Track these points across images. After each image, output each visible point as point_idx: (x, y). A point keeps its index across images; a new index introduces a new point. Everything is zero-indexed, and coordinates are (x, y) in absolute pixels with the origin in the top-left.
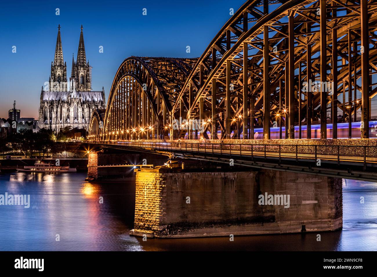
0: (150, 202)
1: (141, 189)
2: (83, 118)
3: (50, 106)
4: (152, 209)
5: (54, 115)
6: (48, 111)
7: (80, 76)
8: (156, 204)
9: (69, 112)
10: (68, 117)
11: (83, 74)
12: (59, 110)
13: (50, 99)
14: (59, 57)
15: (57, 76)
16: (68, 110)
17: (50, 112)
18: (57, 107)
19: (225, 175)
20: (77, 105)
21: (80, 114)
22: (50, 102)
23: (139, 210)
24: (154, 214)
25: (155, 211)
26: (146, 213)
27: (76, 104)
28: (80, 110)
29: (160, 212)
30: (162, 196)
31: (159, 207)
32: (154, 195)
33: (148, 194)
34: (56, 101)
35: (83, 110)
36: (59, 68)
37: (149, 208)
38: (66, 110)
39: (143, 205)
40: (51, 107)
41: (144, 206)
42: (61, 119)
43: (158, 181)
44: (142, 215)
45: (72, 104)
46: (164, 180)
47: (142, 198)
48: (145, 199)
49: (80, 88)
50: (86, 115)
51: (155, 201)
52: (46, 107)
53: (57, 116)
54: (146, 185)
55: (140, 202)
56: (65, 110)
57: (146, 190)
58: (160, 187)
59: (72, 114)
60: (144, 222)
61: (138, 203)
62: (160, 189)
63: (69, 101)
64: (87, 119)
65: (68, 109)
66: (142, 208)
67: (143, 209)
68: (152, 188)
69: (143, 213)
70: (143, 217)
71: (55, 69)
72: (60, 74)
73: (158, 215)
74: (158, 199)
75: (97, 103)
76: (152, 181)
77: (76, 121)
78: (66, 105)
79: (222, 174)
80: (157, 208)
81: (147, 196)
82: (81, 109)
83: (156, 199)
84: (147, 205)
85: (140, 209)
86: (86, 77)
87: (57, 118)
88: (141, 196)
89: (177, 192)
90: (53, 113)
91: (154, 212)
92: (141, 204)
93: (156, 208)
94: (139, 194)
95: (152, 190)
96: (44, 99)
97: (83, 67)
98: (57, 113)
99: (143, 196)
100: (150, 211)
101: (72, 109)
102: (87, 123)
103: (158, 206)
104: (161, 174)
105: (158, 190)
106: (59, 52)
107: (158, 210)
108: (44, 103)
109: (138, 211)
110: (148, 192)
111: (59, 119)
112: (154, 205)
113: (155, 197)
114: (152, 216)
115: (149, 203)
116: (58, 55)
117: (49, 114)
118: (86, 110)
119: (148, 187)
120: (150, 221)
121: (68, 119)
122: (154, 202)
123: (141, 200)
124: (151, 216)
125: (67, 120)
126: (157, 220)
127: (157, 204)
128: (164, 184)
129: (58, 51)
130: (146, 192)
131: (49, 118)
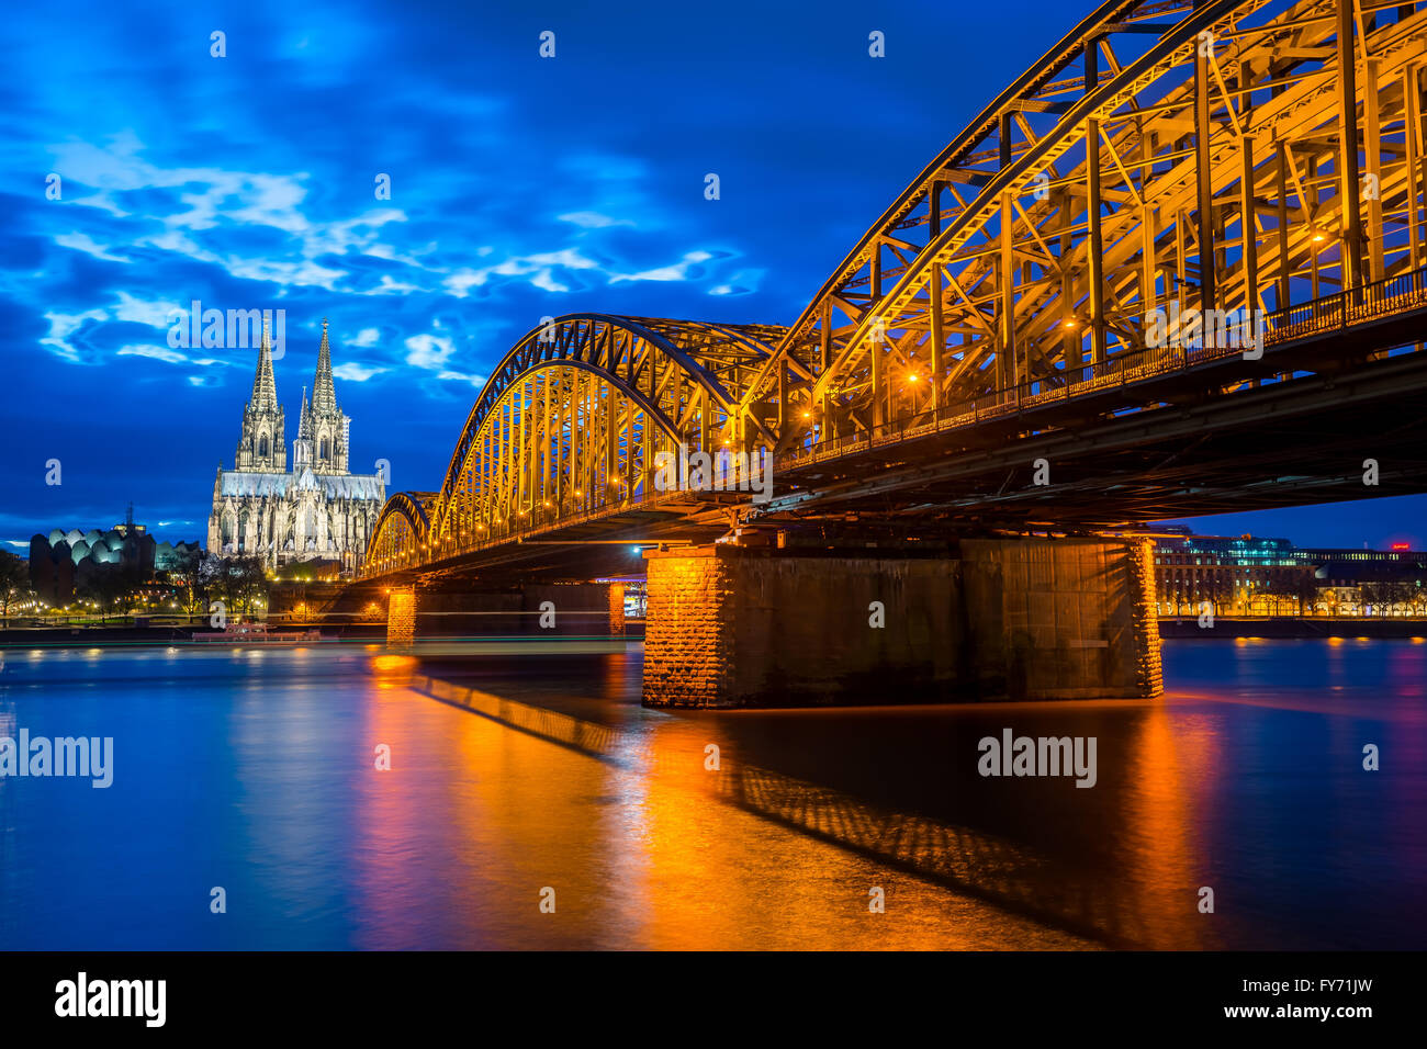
0: (689, 637)
1: (661, 605)
2: (330, 538)
3: (240, 509)
4: (696, 656)
5: (251, 531)
6: (236, 520)
7: (319, 440)
8: (708, 641)
9: (294, 522)
10: (291, 535)
11: (328, 435)
12: (266, 517)
13: (241, 494)
14: (265, 390)
15: (259, 437)
16: (292, 519)
17: (242, 524)
18: (261, 513)
19: (879, 566)
20: (313, 506)
21: (322, 529)
22: (242, 499)
23: (655, 662)
24: (701, 669)
25: (703, 662)
26: (678, 670)
27: (311, 503)
28: (323, 517)
29: (718, 662)
30: (723, 621)
31: (715, 650)
32: (700, 617)
33: (683, 617)
34: (257, 496)
35: (330, 518)
36: (264, 418)
37: (687, 655)
38: (286, 518)
39: (667, 647)
40: (243, 510)
41: (671, 650)
42: (270, 540)
43: (711, 580)
44: (664, 676)
45: (302, 504)
46: (727, 577)
47: (666, 629)
48: (675, 629)
49: (320, 468)
50: (339, 530)
51: (704, 635)
52: (229, 513)
53: (259, 534)
54: (677, 593)
55: (660, 640)
56: (281, 518)
57: (676, 605)
58: (718, 595)
59: (301, 529)
60: (671, 694)
61: (654, 643)
62: (717, 601)
63: (294, 495)
64: (339, 541)
65: (290, 516)
66: (665, 655)
67: (668, 658)
68: (694, 598)
69: (669, 669)
70: (668, 681)
71: (255, 420)
72: (268, 433)
73: (713, 672)
74: (714, 629)
75: (364, 504)
76: (694, 580)
77: (310, 544)
78: (285, 504)
79: (873, 563)
80: (710, 654)
81: (682, 622)
82: (326, 515)
83: (706, 628)
84: (680, 646)
85: (660, 658)
86: (335, 443)
87: (260, 538)
88: (664, 623)
89: (763, 610)
90: (248, 526)
91: (701, 666)
92: (661, 646)
93: (707, 653)
94: (655, 617)
95: (696, 605)
96: (225, 492)
97: (328, 418)
98: (260, 524)
99: (669, 623)
100: (690, 662)
101: (301, 517)
102: (341, 550)
103: (714, 647)
104: (720, 561)
105: (714, 605)
106: (265, 379)
107: (714, 659)
108: (224, 501)
109: (653, 664)
110: (682, 611)
111: (266, 541)
112: (699, 647)
113: (705, 622)
114: (696, 676)
115: (685, 640)
116: (262, 387)
117: (236, 528)
118: (339, 519)
119: (682, 598)
120: (690, 690)
121: (291, 542)
122: (701, 638)
123: (662, 635)
124: (693, 676)
125: (286, 542)
126: (711, 685)
127: (711, 643)
128: (729, 586)
129: (263, 376)
130: (676, 611)
131: (236, 539)
